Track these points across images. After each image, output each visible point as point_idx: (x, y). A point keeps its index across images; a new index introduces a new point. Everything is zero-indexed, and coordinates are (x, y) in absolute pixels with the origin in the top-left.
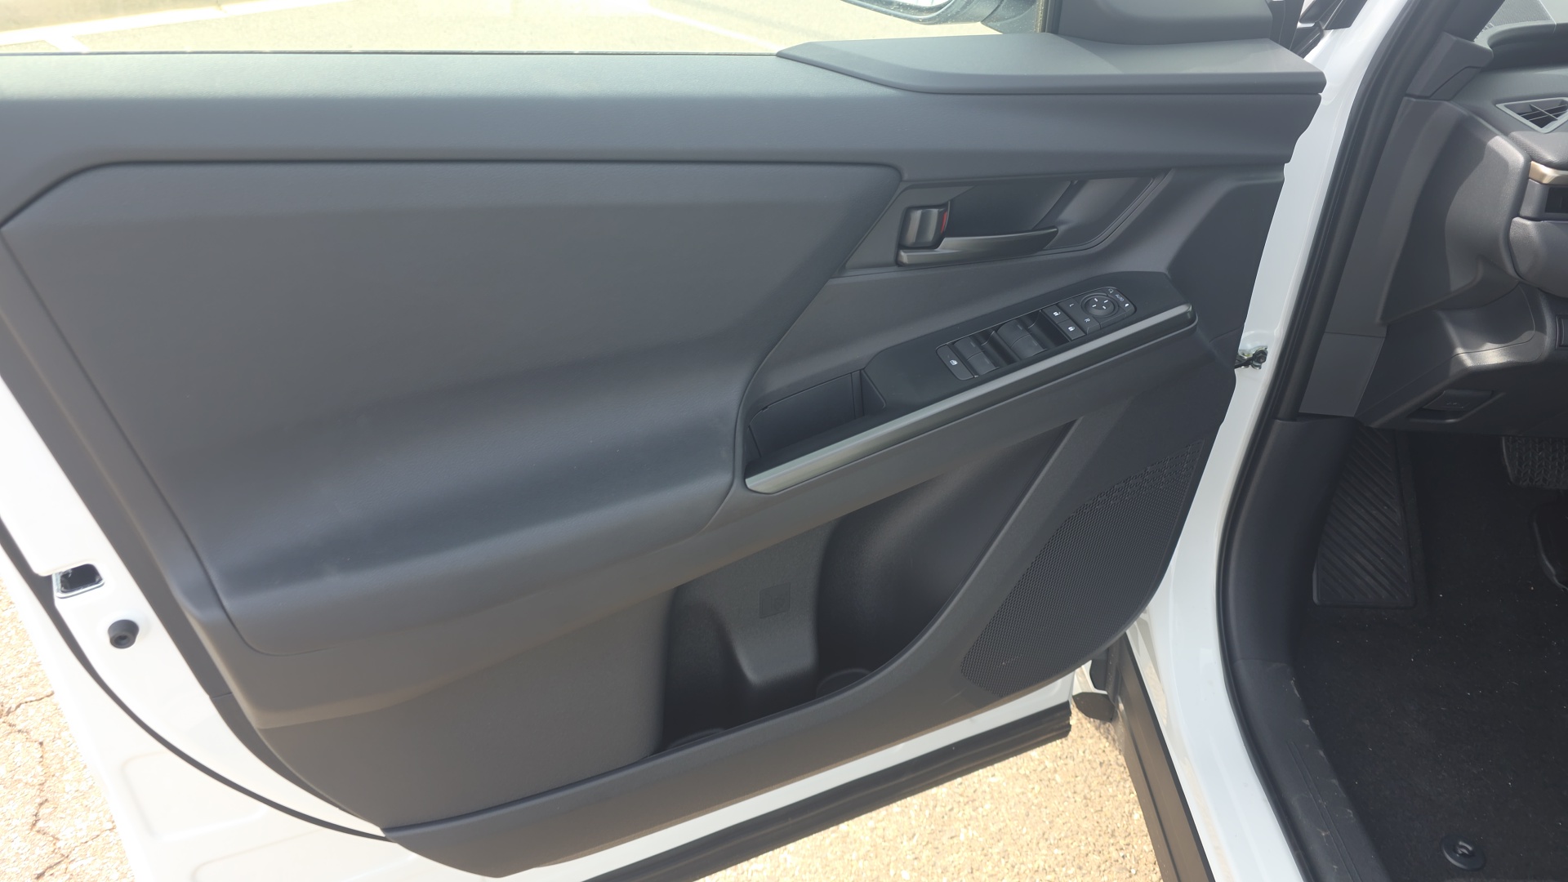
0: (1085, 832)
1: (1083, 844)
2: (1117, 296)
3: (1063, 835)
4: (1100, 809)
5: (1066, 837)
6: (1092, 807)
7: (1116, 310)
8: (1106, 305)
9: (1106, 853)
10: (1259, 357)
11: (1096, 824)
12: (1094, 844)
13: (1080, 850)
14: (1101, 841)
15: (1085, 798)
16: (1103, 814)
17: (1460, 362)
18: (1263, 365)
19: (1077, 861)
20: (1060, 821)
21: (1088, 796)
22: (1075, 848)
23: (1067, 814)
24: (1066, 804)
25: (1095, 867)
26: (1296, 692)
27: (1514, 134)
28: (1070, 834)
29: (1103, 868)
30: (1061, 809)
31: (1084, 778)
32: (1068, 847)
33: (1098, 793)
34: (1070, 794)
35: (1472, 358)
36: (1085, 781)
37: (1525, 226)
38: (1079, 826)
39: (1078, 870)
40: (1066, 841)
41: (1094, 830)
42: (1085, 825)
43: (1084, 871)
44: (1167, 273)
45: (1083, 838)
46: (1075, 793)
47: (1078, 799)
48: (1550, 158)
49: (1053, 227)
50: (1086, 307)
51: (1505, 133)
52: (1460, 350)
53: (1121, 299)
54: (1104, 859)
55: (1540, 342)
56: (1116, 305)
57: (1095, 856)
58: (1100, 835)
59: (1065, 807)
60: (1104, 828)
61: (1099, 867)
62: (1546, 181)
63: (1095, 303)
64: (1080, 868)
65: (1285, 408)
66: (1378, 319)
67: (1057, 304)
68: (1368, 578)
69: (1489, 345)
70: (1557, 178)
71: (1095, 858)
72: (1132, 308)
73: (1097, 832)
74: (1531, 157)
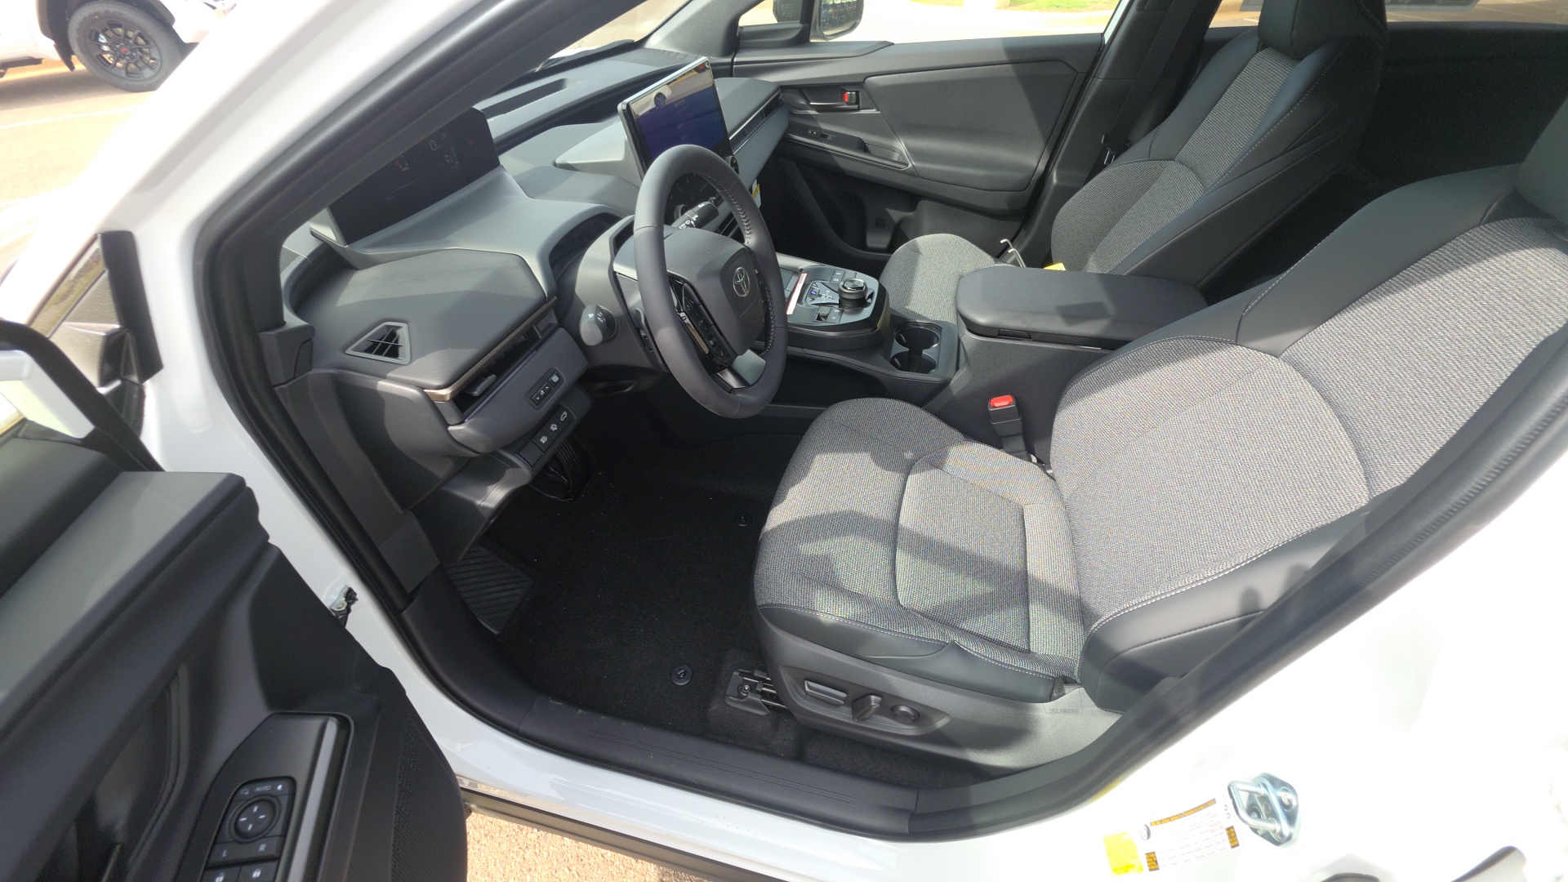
0: (509, 851)
1: (515, 857)
2: (258, 789)
3: (502, 871)
4: (499, 829)
5: (504, 869)
6: (495, 834)
7: (276, 803)
8: (259, 812)
9: (529, 843)
10: (350, 596)
11: (508, 838)
12: (520, 848)
13: (518, 863)
14: (520, 841)
15: (486, 835)
16: (504, 828)
17: (485, 508)
18: (357, 597)
19: (525, 870)
20: (492, 867)
21: (487, 832)
22: (515, 865)
23: (490, 858)
24: (482, 854)
25: (535, 857)
26: (558, 703)
27: (390, 375)
28: (504, 864)
29: (537, 851)
30: (484, 861)
31: (472, 828)
32: (511, 871)
33: (489, 823)
34: (477, 847)
35: (490, 502)
36: (475, 828)
37: (459, 430)
38: (503, 853)
39: (531, 873)
40: (507, 871)
41: (511, 842)
42: (504, 847)
43: (533, 868)
44: (274, 712)
45: (512, 854)
46: (478, 842)
47: (484, 841)
48: (437, 383)
49: (112, 846)
50: (242, 836)
51: (384, 377)
52: (479, 502)
53: (266, 788)
54: (532, 847)
55: (521, 473)
56: (268, 801)
57: (528, 853)
58: (516, 840)
59: (485, 856)
60: (514, 833)
61: (536, 854)
62: (448, 398)
63: (247, 823)
64: (530, 870)
65: (399, 604)
66: (400, 511)
67: (206, 869)
68: (505, 594)
69: (490, 488)
70: (452, 393)
71: (529, 854)
72: (286, 782)
73: (514, 841)
74: (421, 388)
